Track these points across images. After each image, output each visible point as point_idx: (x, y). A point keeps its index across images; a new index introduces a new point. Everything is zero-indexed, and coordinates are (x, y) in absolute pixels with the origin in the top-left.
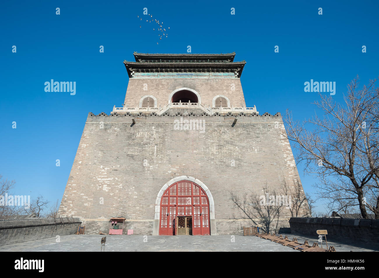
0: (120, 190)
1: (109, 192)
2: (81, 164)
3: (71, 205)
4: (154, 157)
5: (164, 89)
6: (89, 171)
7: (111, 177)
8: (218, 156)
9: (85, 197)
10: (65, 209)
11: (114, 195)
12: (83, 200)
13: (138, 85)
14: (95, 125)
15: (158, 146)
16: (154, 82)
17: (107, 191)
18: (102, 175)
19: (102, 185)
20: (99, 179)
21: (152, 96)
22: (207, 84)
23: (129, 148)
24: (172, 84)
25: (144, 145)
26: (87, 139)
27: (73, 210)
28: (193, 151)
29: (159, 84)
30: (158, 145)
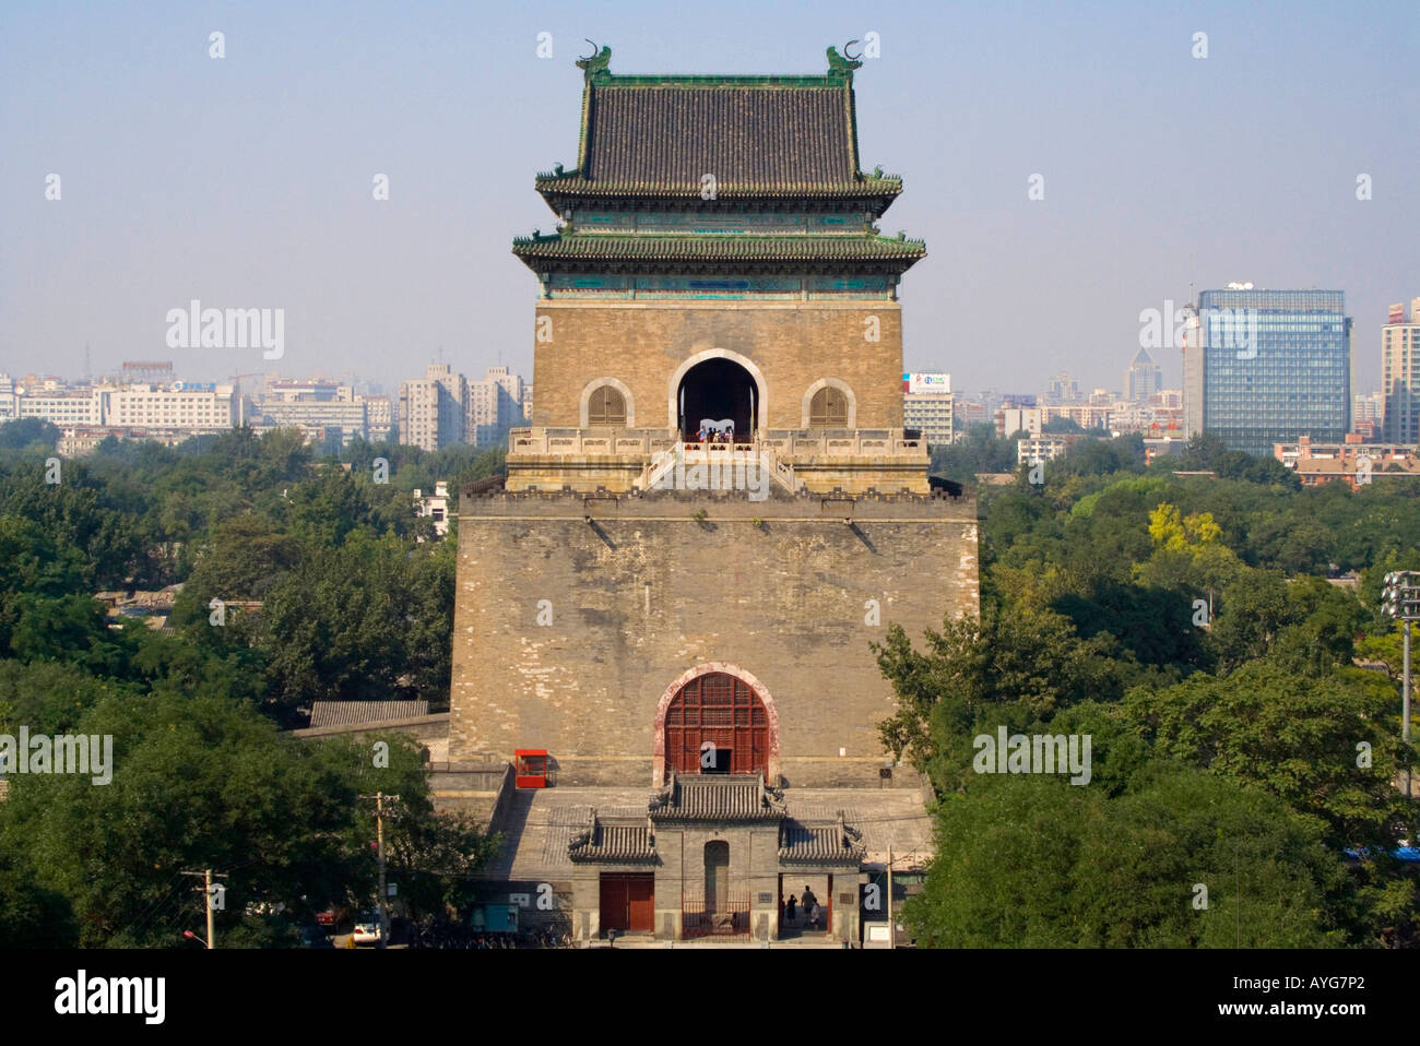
0: (575, 696)
1: (550, 701)
2: (474, 635)
3: (474, 728)
4: (646, 616)
5: (653, 353)
6: (497, 653)
7: (550, 667)
8: (795, 614)
9: (499, 711)
10: (463, 737)
11: (564, 707)
12: (498, 718)
13: (566, 332)
14: (484, 527)
15: (653, 587)
16: (618, 321)
17: (546, 696)
18: (529, 661)
19: (534, 684)
20: (523, 671)
21: (616, 383)
22: (789, 332)
23: (584, 593)
24: (677, 334)
25: (619, 583)
26: (470, 566)
27: (479, 738)
28: (737, 601)
29: (635, 332)
30: (654, 583)
